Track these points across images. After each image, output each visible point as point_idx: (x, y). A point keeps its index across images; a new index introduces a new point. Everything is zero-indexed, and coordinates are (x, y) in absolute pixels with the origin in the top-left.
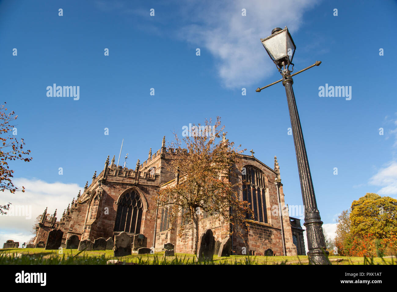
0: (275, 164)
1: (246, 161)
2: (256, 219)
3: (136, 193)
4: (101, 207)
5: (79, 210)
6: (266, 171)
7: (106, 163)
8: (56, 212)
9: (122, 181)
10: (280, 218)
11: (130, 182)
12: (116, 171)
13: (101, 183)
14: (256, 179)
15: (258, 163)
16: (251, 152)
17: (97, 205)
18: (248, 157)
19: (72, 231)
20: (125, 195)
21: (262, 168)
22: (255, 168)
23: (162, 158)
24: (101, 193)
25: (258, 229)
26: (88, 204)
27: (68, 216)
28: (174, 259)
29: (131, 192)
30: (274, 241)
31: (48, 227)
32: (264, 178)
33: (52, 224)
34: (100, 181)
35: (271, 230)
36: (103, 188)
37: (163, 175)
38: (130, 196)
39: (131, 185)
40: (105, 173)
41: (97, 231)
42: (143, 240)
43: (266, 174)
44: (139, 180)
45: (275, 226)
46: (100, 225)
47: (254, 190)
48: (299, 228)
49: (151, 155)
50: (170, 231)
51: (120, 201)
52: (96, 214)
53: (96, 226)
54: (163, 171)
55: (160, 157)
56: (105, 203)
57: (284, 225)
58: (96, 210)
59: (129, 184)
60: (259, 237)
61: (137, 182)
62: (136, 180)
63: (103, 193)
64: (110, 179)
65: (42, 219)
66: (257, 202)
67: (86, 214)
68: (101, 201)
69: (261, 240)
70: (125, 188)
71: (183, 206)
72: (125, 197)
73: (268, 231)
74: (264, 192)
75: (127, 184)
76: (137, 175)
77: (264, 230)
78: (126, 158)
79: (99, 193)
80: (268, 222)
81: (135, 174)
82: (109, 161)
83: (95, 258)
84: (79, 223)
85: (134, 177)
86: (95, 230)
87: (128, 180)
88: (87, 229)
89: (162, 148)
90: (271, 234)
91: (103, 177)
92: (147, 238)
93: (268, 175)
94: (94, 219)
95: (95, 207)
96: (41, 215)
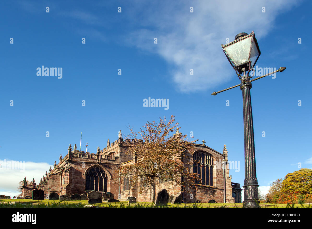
0: (224, 150)
1: (197, 148)
2: (203, 183)
3: (100, 169)
4: (72, 177)
5: (53, 179)
6: (215, 154)
7: (69, 149)
8: (34, 179)
9: (86, 161)
10: (224, 183)
11: (93, 161)
12: (79, 154)
13: (68, 163)
14: (205, 160)
15: (208, 150)
16: (203, 142)
17: (68, 176)
18: (199, 145)
19: (51, 190)
20: (90, 170)
21: (212, 153)
22: (205, 153)
23: (119, 146)
24: (69, 168)
25: (204, 189)
26: (59, 175)
27: (45, 182)
28: (136, 205)
29: (95, 168)
30: (217, 196)
31: (30, 188)
32: (213, 159)
33: (33, 186)
34: (66, 161)
35: (215, 189)
36: (70, 165)
37: (122, 157)
38: (95, 170)
39: (95, 163)
40: (70, 156)
41: (71, 190)
42: (110, 195)
43: (215, 156)
44: (101, 160)
45: (219, 188)
46: (73, 187)
47: (203, 166)
48: (238, 189)
49: (109, 143)
50: (132, 190)
51: (87, 173)
52: (69, 181)
53: (70, 188)
54: (122, 155)
55: (118, 145)
56: (74, 174)
57: (226, 187)
58: (68, 178)
59: (93, 163)
60: (204, 193)
61: (99, 161)
62: (98, 160)
63: (71, 168)
64: (75, 160)
65: (24, 184)
66: (205, 174)
67: (59, 181)
68: (70, 173)
69: (206, 195)
70: (90, 165)
71: (141, 176)
72: (90, 171)
73: (213, 190)
74: (212, 168)
75: (91, 163)
76: (99, 157)
77: (210, 190)
78: (87, 146)
79: (68, 168)
80: (214, 185)
81: (97, 156)
82: (71, 148)
83: (74, 204)
84: (56, 186)
85: (96, 158)
86: (70, 190)
87: (91, 160)
88: (63, 189)
89: (119, 139)
90: (215, 192)
91: (68, 159)
92: (113, 194)
93: (216, 157)
94: (67, 183)
95: (66, 177)
96: (22, 182)
